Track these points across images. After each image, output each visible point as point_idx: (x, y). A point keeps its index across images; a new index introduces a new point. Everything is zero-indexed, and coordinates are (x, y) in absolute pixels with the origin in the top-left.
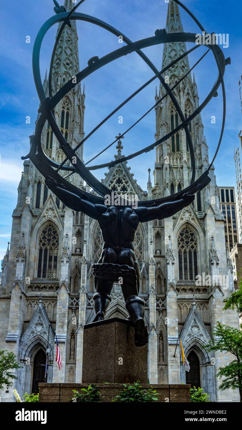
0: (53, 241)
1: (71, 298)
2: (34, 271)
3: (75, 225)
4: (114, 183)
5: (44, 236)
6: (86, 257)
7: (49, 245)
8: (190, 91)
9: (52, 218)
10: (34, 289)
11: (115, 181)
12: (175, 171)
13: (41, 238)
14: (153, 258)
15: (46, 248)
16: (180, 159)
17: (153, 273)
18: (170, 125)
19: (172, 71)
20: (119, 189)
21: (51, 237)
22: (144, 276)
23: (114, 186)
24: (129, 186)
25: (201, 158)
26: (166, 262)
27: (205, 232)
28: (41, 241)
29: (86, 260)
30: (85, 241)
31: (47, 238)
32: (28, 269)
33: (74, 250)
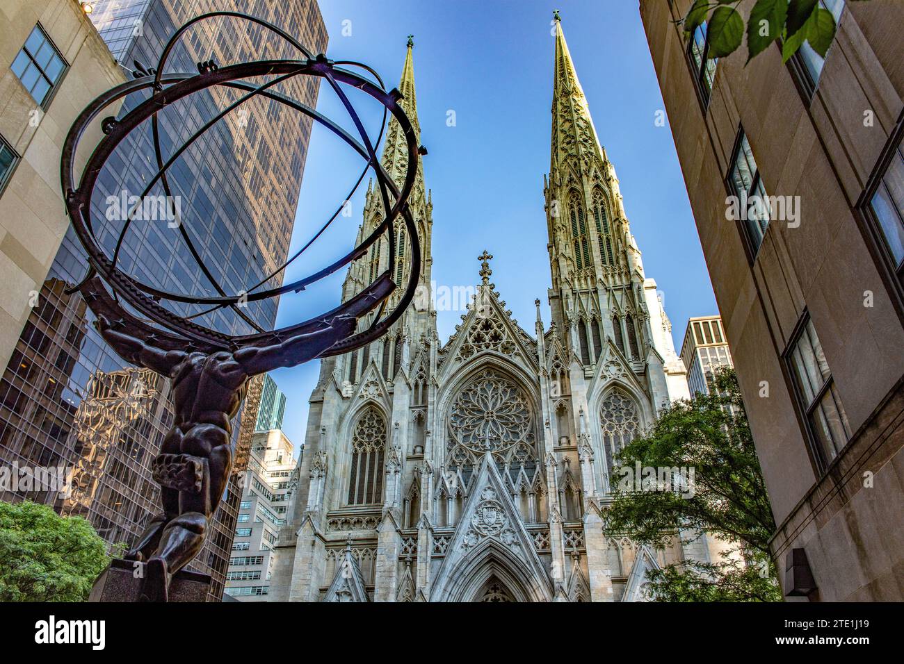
0: (376, 437)
1: (404, 540)
2: (342, 493)
3: (412, 405)
4: (478, 329)
5: (362, 430)
6: (429, 461)
7: (369, 444)
8: (599, 173)
9: (375, 399)
10: (339, 526)
11: (479, 326)
12: (584, 298)
13: (357, 434)
14: (552, 454)
15: (364, 450)
16: (592, 278)
17: (555, 481)
18: (571, 227)
19: (566, 150)
20: (487, 338)
21: (372, 430)
22: (540, 488)
23: (479, 335)
24: (504, 332)
25: (629, 272)
26: (579, 458)
27: (650, 397)
28: (356, 439)
29: (429, 467)
30: (428, 433)
31: (366, 433)
32: (333, 490)
33: (411, 451)
